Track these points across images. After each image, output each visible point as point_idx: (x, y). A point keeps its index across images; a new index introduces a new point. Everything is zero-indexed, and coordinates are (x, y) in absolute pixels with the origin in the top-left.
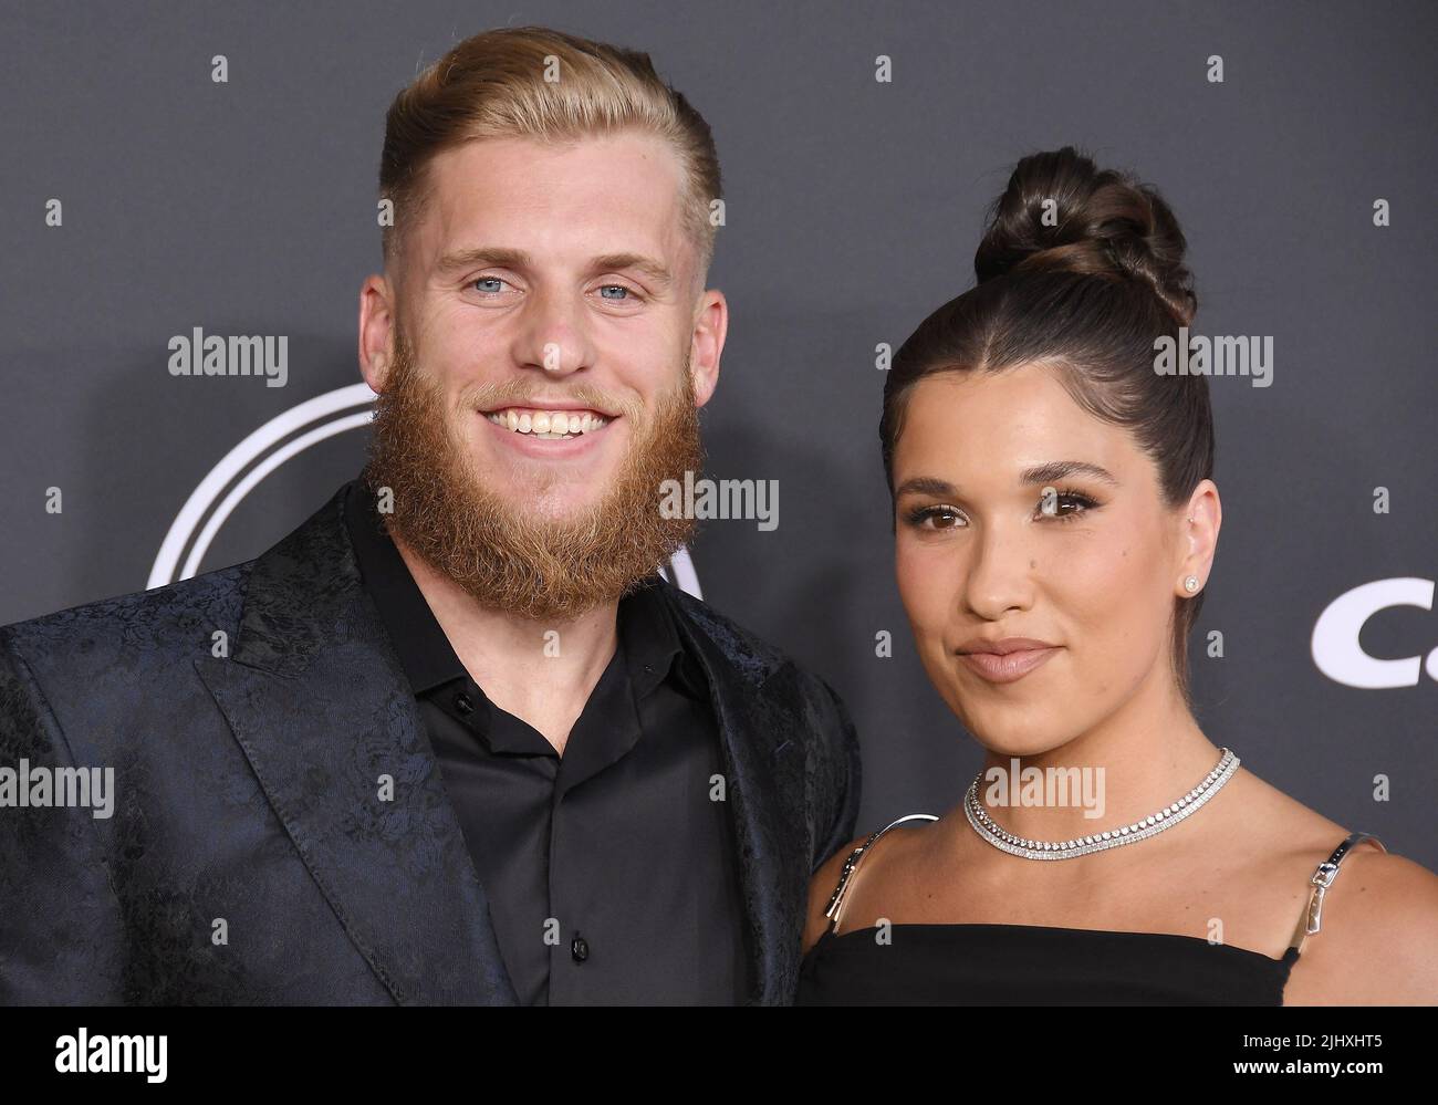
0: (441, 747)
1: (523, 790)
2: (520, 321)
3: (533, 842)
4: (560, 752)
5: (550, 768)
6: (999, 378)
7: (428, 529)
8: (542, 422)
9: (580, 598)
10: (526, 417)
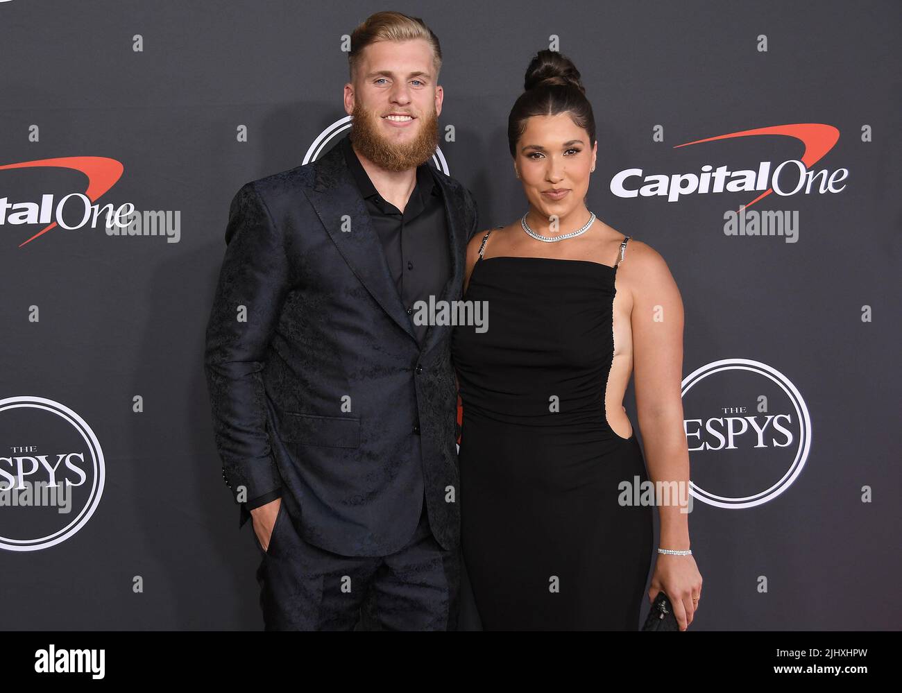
0: (372, 213)
1: (393, 223)
2: (391, 91)
3: (397, 238)
4: (402, 212)
5: (400, 217)
6: (554, 118)
7: (367, 150)
8: (398, 118)
9: (408, 166)
10: (393, 117)
